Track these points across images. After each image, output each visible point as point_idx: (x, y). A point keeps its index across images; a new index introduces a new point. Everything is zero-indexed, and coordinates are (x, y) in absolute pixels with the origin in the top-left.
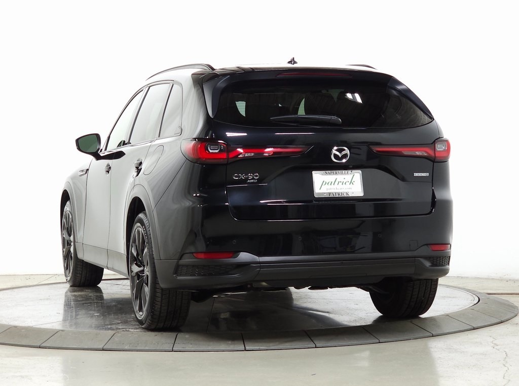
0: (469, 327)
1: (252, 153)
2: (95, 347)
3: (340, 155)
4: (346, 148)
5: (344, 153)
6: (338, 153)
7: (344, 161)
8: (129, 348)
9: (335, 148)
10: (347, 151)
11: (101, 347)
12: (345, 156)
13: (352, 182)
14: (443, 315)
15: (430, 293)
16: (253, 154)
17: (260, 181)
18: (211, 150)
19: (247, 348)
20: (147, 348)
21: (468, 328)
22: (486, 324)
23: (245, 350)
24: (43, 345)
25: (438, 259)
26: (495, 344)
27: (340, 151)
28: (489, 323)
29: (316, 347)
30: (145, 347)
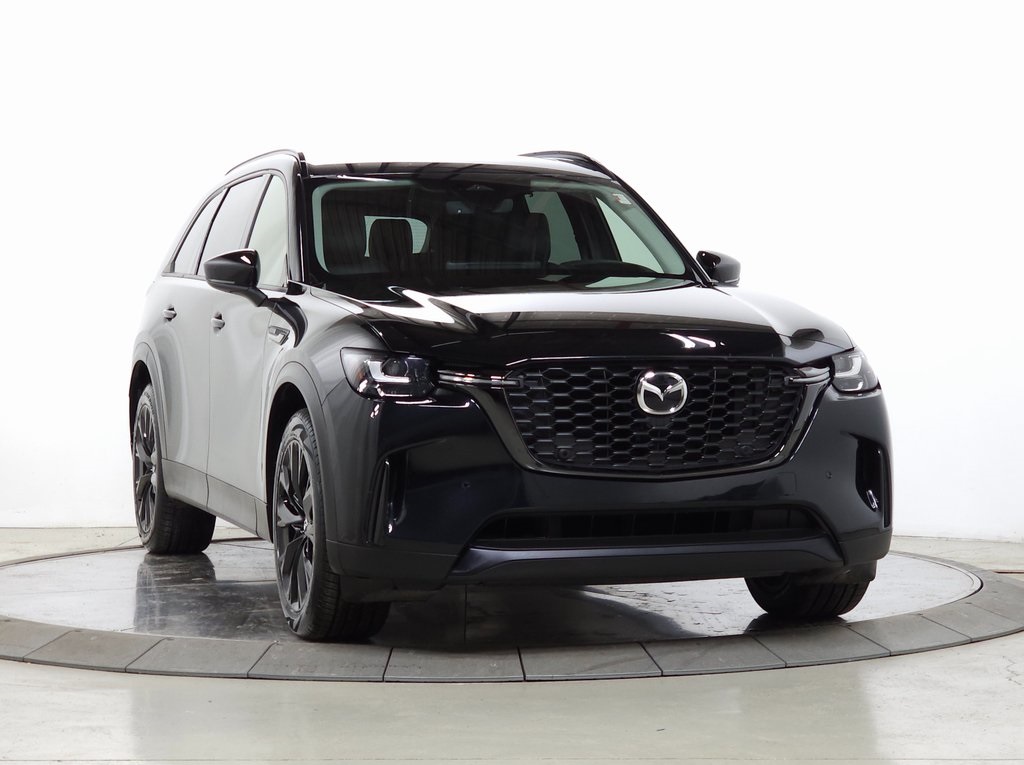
0: (963, 639)
2: (234, 671)
8: (299, 674)
11: (244, 671)
14: (910, 614)
20: (333, 675)
21: (960, 640)
22: (995, 632)
23: (525, 680)
26: (1012, 672)
28: (1001, 631)
29: (662, 676)
30: (330, 672)
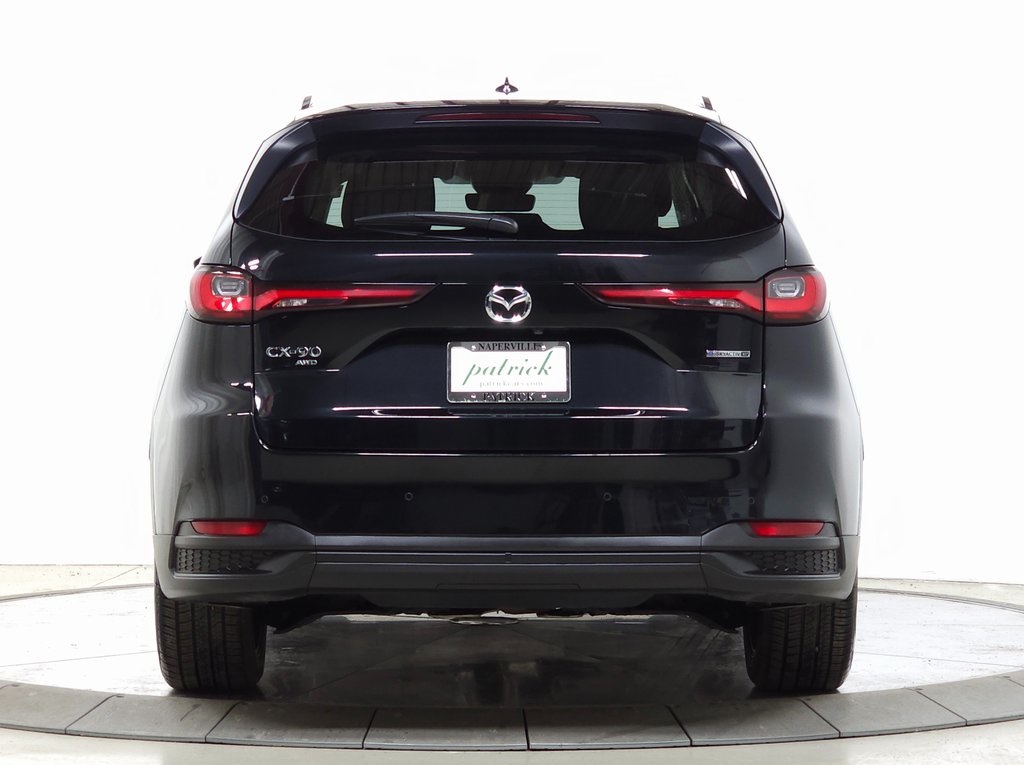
1: (304, 298)
3: (508, 306)
4: (520, 289)
5: (517, 301)
6: (501, 301)
7: (517, 319)
9: (497, 288)
10: (524, 296)
12: (519, 309)
13: (546, 367)
15: (832, 635)
16: (305, 301)
17: (324, 361)
18: (223, 290)
19: (533, 744)
24: (75, 727)
25: (817, 556)
27: (509, 295)
